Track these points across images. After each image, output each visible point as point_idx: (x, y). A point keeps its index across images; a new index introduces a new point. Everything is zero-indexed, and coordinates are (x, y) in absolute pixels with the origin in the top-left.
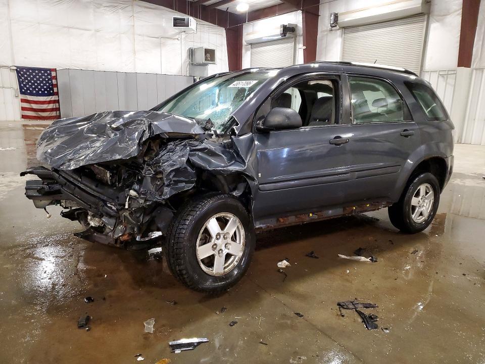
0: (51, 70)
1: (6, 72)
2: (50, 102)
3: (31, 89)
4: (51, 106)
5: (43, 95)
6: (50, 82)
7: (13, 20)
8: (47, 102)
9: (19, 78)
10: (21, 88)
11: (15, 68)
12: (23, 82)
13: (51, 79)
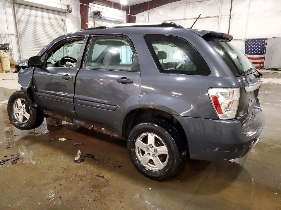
0: (265, 39)
1: (241, 42)
2: (260, 58)
3: (251, 51)
4: (260, 61)
5: (257, 54)
6: (263, 46)
7: (250, 13)
8: (258, 58)
9: (246, 45)
10: (246, 50)
11: (245, 40)
12: (248, 47)
13: (264, 45)
